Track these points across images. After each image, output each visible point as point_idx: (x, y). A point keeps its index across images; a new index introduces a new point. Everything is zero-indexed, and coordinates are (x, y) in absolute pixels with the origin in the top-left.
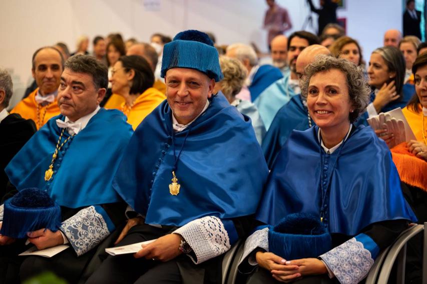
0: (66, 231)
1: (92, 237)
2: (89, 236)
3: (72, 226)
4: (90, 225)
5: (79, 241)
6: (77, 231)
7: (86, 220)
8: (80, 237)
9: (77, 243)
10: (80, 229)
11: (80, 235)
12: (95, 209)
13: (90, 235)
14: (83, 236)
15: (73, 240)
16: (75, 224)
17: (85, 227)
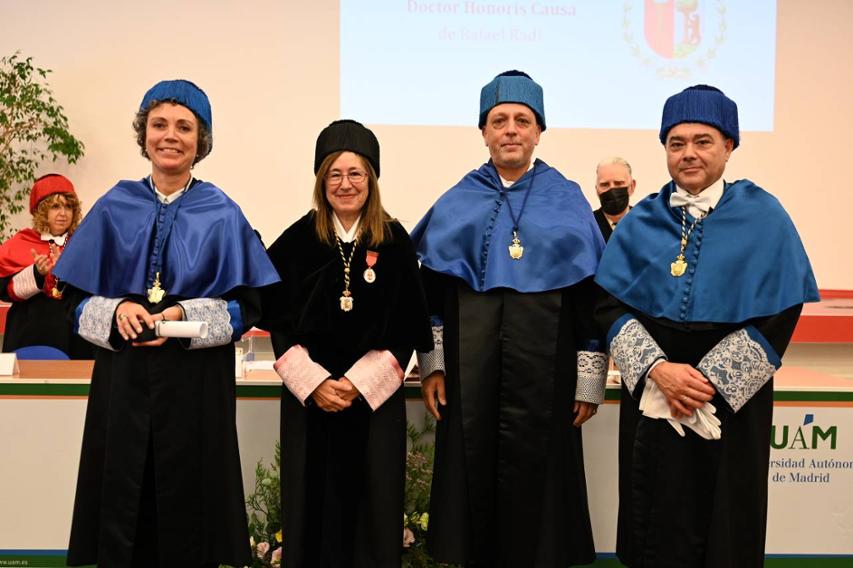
0: (709, 375)
1: (748, 377)
2: (743, 378)
3: (717, 365)
4: (745, 360)
5: (730, 386)
6: (725, 373)
7: (737, 354)
8: (730, 381)
9: (727, 389)
10: (729, 370)
11: (731, 377)
12: (749, 334)
13: (746, 376)
14: (735, 379)
15: (721, 386)
16: (721, 363)
17: (736, 365)
